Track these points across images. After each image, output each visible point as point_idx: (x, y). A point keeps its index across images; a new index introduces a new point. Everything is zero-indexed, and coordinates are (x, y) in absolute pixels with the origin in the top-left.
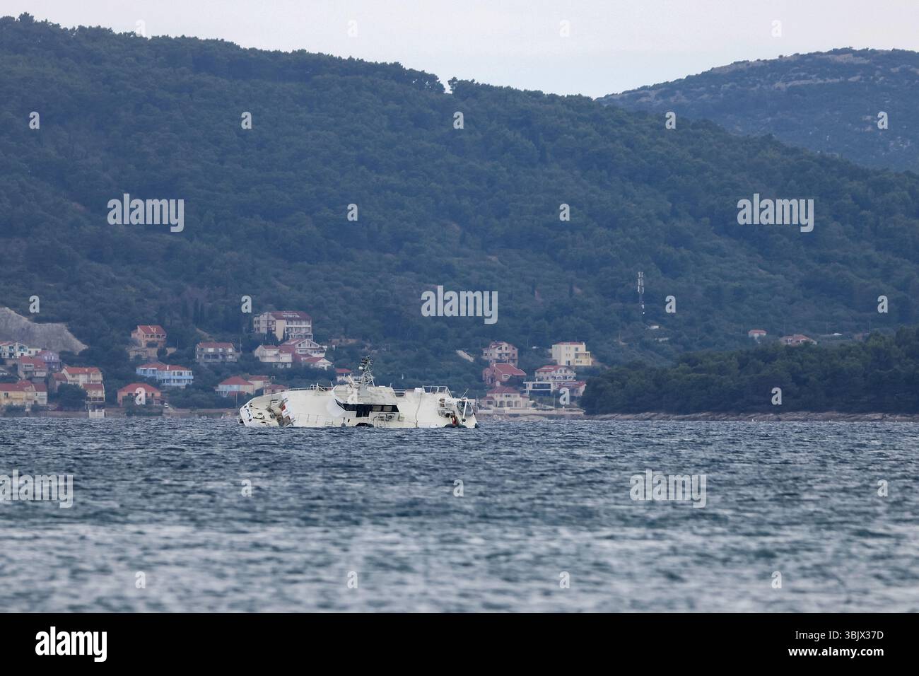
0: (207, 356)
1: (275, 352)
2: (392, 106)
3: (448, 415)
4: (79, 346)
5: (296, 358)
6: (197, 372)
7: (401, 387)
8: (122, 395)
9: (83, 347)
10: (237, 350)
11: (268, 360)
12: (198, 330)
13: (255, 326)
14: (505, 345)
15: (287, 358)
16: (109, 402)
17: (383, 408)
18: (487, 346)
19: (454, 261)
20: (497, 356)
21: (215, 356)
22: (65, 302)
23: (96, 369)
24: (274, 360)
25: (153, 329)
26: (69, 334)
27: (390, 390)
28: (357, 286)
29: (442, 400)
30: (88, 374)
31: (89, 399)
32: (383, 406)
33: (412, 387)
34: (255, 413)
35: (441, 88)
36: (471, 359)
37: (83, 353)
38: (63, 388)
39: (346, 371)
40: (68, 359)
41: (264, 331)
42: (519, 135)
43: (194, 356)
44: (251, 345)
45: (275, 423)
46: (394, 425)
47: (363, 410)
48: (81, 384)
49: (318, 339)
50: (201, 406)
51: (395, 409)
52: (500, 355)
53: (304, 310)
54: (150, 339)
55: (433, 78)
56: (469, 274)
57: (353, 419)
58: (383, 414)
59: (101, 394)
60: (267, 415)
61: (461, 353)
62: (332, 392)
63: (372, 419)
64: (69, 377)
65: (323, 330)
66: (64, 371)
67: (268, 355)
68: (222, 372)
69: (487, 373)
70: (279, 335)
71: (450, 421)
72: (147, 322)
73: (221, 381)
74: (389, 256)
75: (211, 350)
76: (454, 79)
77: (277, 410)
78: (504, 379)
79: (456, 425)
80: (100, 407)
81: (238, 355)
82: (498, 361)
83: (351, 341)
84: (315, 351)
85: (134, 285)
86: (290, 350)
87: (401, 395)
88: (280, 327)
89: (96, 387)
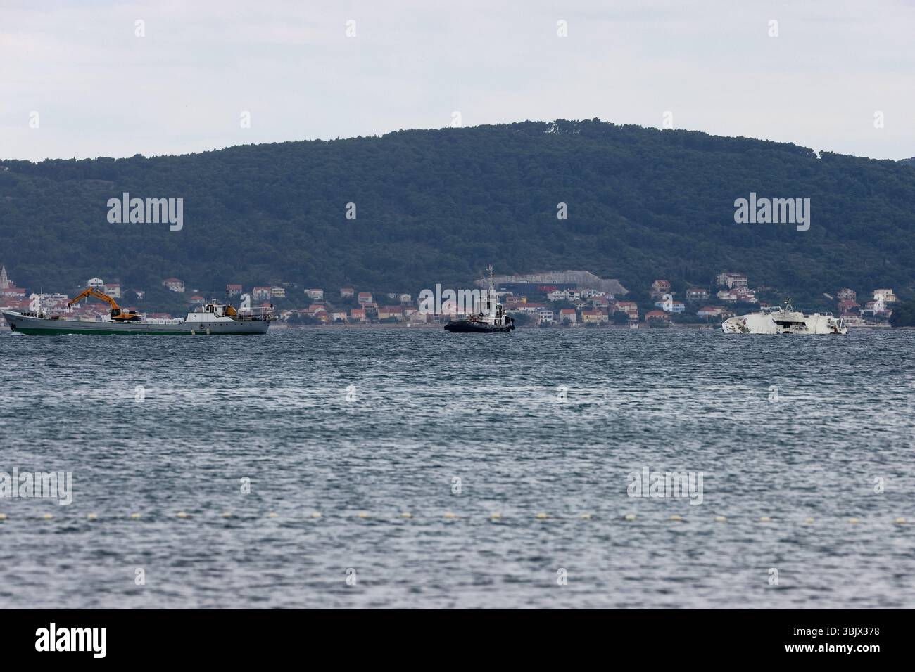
0: (692, 296)
1: (728, 294)
2: (789, 165)
3: (832, 327)
4: (625, 291)
5: (739, 298)
6: (687, 304)
7: (807, 313)
8: (648, 316)
9: (627, 292)
10: (708, 293)
11: (724, 298)
12: (687, 283)
13: (718, 280)
14: (849, 291)
15: (734, 297)
16: (641, 320)
17: (797, 323)
18: (840, 291)
19: (822, 246)
20: (845, 296)
21: (696, 296)
22: (617, 269)
23: (634, 304)
24: (727, 298)
25: (664, 282)
26: (620, 285)
27: (802, 314)
28: (771, 259)
29: (829, 320)
30: (630, 306)
31: (630, 319)
32: (798, 323)
33: (812, 313)
34: (730, 326)
35: (815, 155)
36: (831, 298)
37: (627, 295)
38: (617, 313)
39: (765, 304)
40: (619, 298)
41: (722, 283)
42: (856, 181)
43: (685, 296)
44: (714, 291)
45: (739, 331)
46: (803, 332)
47: (787, 325)
48: (626, 311)
49: (751, 287)
50: (689, 322)
51: (804, 324)
52: (847, 296)
53: (743, 272)
54: (662, 288)
55: (811, 151)
56: (830, 253)
57: (782, 330)
58: (798, 327)
59: (636, 316)
60: (736, 327)
61: (826, 295)
62: (770, 315)
63: (791, 329)
64: (620, 307)
65: (753, 283)
66: (617, 304)
67: (724, 296)
68: (700, 305)
69: (840, 305)
70: (730, 286)
71: (833, 330)
72: (660, 279)
73: (699, 309)
74: (787, 244)
75: (694, 293)
76: (822, 151)
77: (742, 325)
78: (849, 308)
79: (836, 332)
80: (636, 323)
81: (708, 296)
82: (846, 299)
83: (768, 288)
84: (749, 293)
85: (653, 259)
86: (736, 293)
87: (807, 317)
88: (730, 281)
89: (634, 313)
